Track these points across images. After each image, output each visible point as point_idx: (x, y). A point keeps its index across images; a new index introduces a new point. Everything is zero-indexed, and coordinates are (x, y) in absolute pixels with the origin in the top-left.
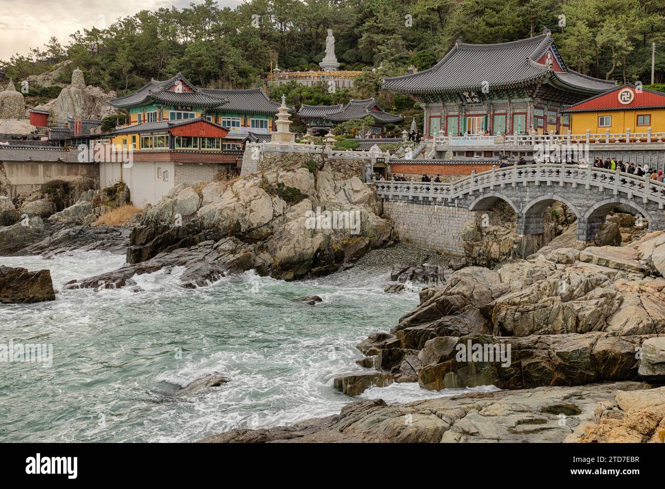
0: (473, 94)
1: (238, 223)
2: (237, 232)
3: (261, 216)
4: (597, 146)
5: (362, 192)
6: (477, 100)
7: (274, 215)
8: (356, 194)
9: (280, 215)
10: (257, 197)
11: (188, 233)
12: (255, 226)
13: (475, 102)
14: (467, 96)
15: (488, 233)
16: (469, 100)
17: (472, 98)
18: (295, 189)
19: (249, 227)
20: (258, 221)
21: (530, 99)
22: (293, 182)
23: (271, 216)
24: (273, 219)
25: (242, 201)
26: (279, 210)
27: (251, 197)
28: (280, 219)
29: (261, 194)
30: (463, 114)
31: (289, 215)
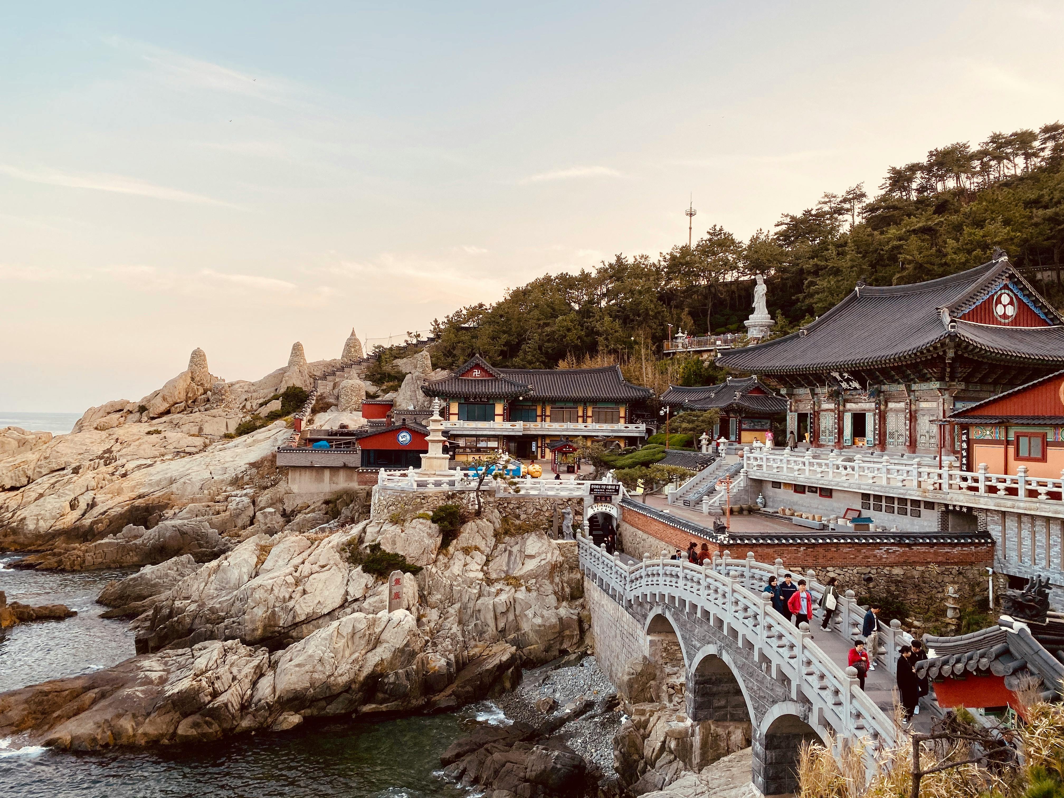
0: (846, 375)
1: (274, 613)
2: (270, 626)
3: (316, 602)
4: (1002, 503)
5: (537, 560)
6: (855, 384)
7: (346, 600)
8: (527, 561)
9: (356, 600)
10: (325, 569)
12: (303, 617)
13: (855, 389)
14: (839, 378)
16: (844, 385)
17: (848, 381)
18: (397, 555)
19: (294, 617)
20: (309, 610)
21: (937, 385)
22: (394, 543)
23: (338, 602)
24: (342, 606)
25: (297, 574)
26: (356, 591)
27: (316, 568)
28: (355, 606)
29: (332, 562)
30: (841, 408)
31: (368, 601)
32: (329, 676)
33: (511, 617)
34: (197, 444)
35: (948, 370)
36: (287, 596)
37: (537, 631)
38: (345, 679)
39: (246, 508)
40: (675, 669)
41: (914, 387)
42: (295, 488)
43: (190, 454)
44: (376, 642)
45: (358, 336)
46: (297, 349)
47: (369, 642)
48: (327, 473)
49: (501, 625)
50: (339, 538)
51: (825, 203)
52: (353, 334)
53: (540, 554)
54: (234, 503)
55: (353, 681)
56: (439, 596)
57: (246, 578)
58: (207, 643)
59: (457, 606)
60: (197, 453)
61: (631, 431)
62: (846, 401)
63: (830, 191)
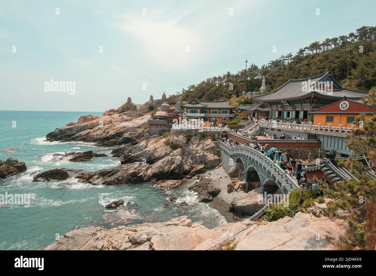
0: (285, 102)
1: (150, 156)
2: (150, 159)
3: (160, 154)
4: (324, 133)
5: (210, 146)
6: (288, 104)
8: (207, 146)
9: (168, 154)
10: (161, 147)
11: (136, 158)
12: (157, 157)
13: (288, 105)
14: (283, 103)
15: (241, 175)
16: (285, 104)
17: (286, 103)
18: (177, 144)
19: (155, 157)
21: (309, 104)
22: (176, 141)
23: (164, 154)
24: (165, 155)
25: (155, 148)
26: (168, 152)
27: (159, 146)
28: (168, 155)
29: (163, 145)
30: (284, 110)
31: (171, 154)
32: (163, 170)
33: (203, 158)
34: (130, 119)
35: (312, 100)
36: (153, 153)
37: (209, 162)
38: (166, 170)
39: (142, 133)
40: (242, 170)
41: (303, 105)
42: (152, 129)
43: (129, 121)
44: (173, 163)
45: (165, 93)
46: (152, 97)
47: (171, 163)
48: (159, 126)
49: (201, 160)
50: (164, 140)
51: (281, 58)
52: (164, 93)
53: (210, 144)
54: (139, 132)
55: (168, 171)
56: (187, 153)
57: (144, 149)
58: (136, 162)
59: (191, 156)
60: (130, 121)
61: (231, 116)
62: (285, 108)
63: (283, 55)
